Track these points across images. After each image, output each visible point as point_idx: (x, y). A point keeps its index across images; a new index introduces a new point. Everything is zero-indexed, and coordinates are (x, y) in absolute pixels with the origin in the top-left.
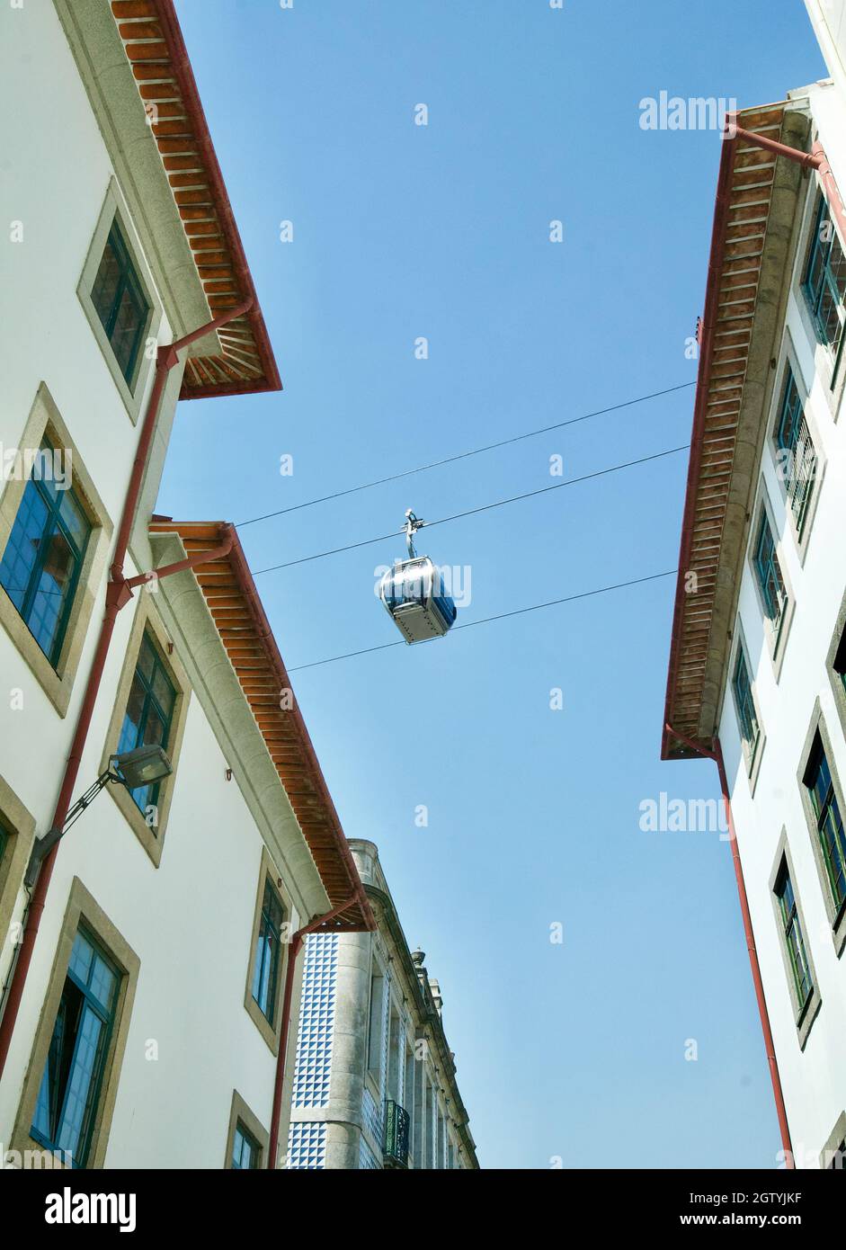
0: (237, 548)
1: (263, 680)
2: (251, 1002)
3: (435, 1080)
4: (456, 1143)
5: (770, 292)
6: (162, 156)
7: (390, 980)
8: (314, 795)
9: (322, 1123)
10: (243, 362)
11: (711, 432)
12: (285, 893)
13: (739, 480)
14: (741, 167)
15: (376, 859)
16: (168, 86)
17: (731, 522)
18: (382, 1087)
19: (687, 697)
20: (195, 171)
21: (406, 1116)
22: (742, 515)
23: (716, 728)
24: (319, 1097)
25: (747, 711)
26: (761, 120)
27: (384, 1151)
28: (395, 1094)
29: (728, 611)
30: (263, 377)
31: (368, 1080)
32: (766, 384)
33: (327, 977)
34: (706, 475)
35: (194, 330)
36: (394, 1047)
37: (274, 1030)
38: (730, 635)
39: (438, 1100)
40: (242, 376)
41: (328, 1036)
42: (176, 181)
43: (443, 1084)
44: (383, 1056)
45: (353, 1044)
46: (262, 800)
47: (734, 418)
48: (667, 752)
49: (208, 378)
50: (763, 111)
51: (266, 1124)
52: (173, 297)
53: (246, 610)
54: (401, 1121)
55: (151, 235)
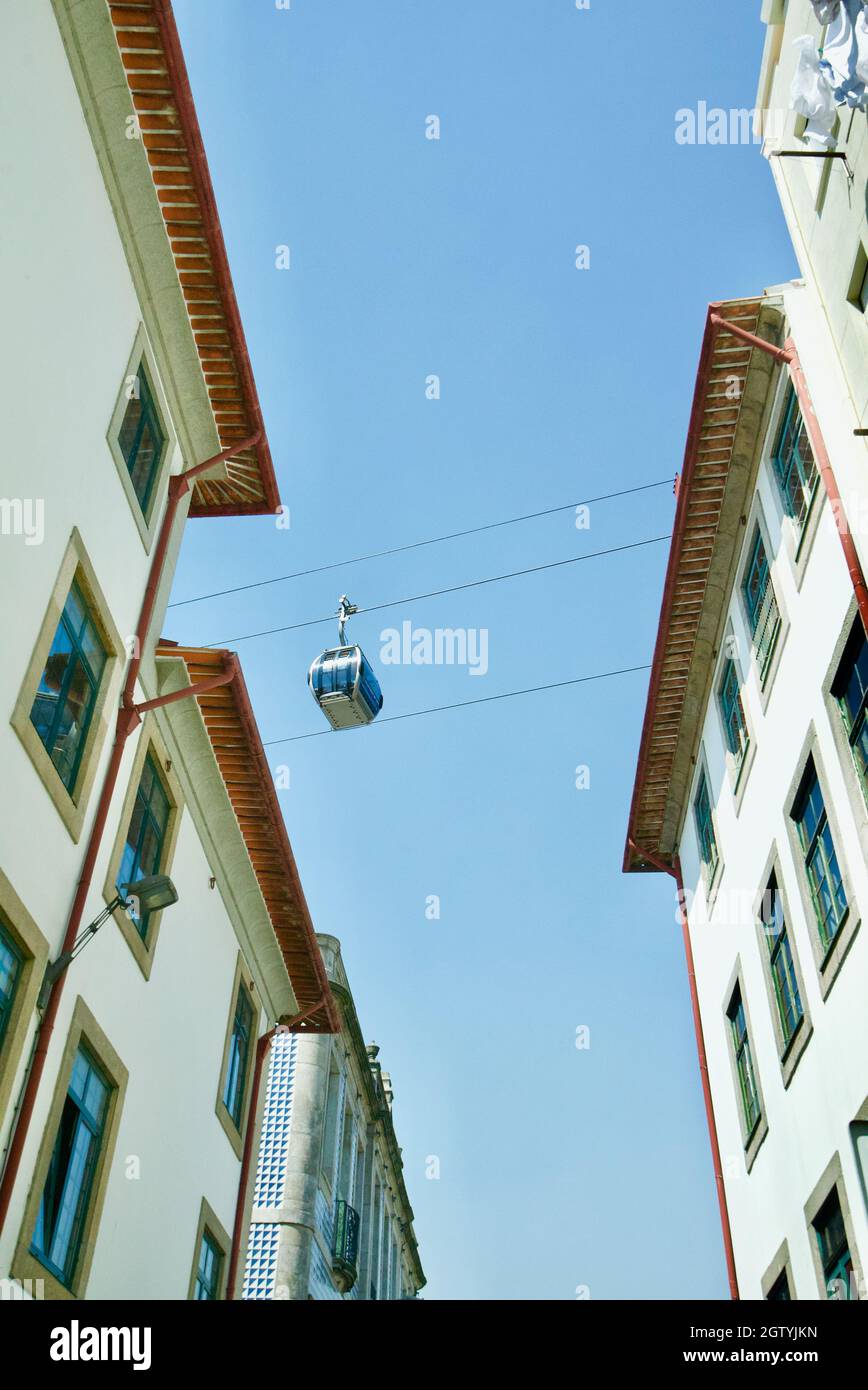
0: (239, 675)
1: (251, 794)
2: (221, 1107)
3: (384, 1177)
4: (400, 1241)
5: (744, 457)
6: (186, 302)
7: (346, 1076)
8: (290, 902)
9: (275, 1225)
10: (246, 486)
11: (684, 575)
12: (257, 997)
13: (707, 619)
14: (721, 348)
15: (338, 954)
16: (198, 244)
17: (700, 657)
18: (334, 1186)
19: (652, 814)
20: (217, 317)
21: (357, 1217)
22: (710, 652)
23: (676, 846)
24: (273, 1197)
25: (707, 835)
26: (740, 312)
27: (333, 1253)
28: (345, 1193)
29: (694, 736)
30: (264, 501)
31: (322, 1181)
32: (736, 537)
33: (286, 1074)
34: (678, 612)
35: (205, 460)
36: (347, 1144)
37: (240, 1134)
38: (693, 760)
39: (386, 1199)
40: (244, 498)
41: (284, 1135)
42: (197, 324)
43: (390, 1181)
44: (337, 1155)
45: (309, 1141)
46: (241, 905)
47: (705, 564)
48: (629, 865)
49: (212, 499)
50: (742, 304)
51: (229, 1230)
52: (186, 428)
53: (241, 730)
54: (352, 1222)
55: (171, 372)
